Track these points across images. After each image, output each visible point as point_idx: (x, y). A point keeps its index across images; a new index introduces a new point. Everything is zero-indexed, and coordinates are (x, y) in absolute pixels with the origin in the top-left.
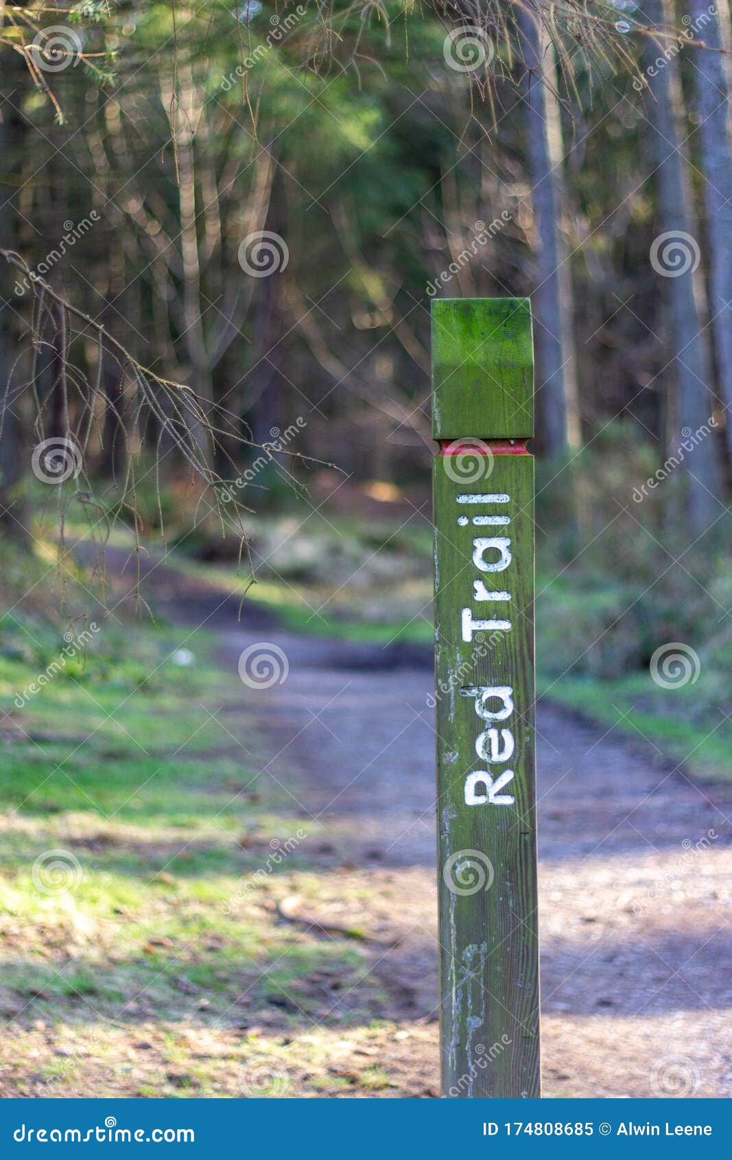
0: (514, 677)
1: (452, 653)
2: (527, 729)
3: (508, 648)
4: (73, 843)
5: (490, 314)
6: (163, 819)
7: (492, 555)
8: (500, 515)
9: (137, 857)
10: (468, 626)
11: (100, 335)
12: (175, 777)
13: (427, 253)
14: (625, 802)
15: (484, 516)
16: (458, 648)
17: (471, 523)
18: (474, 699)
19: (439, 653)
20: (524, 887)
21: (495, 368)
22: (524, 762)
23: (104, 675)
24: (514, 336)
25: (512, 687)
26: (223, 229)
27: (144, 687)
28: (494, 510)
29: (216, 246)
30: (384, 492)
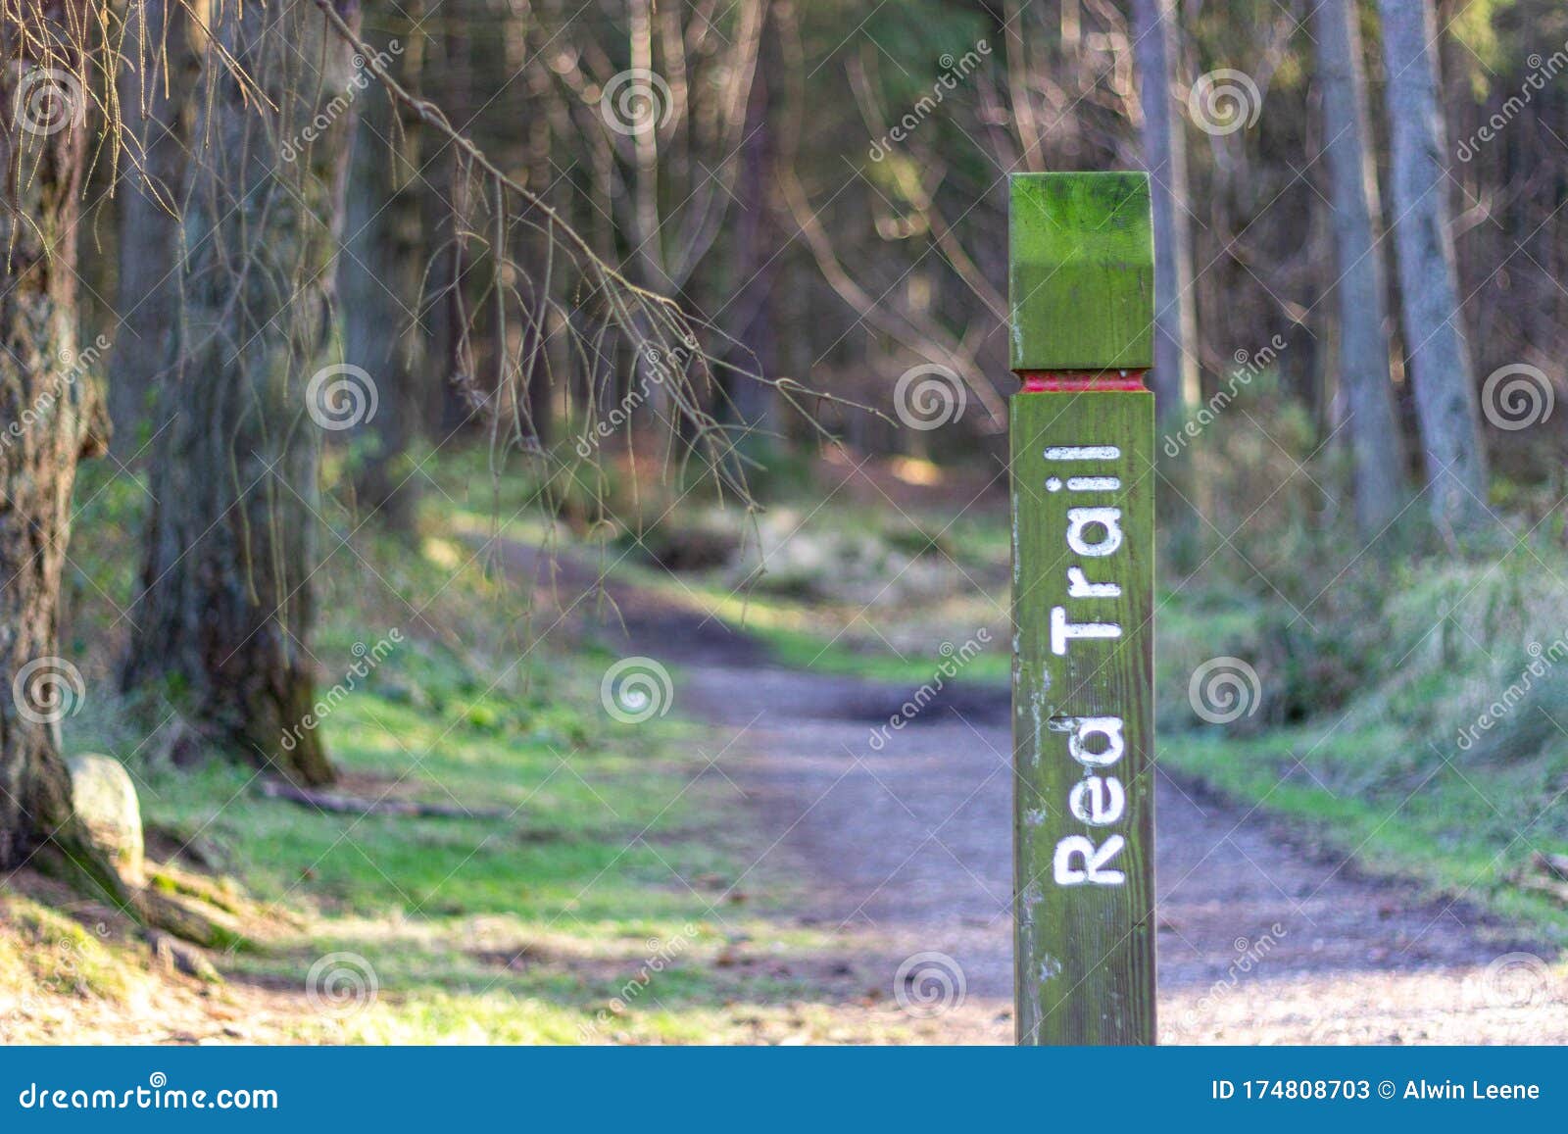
0: (1125, 705)
1: (1037, 671)
2: (1143, 778)
3: (1116, 663)
4: (485, 958)
5: (1092, 193)
6: (612, 927)
7: (1095, 533)
8: (1106, 476)
9: (570, 978)
10: (1061, 633)
11: (550, 222)
12: (625, 868)
13: (984, 130)
14: (1267, 908)
15: (1083, 477)
16: (1045, 663)
17: (1065, 488)
18: (1067, 735)
19: (1020, 669)
20: (1138, 1001)
21: (1100, 269)
22: (1139, 824)
23: (524, 725)
24: (1125, 225)
25: (1122, 719)
26: (691, 97)
27: (579, 741)
28: (1098, 469)
29: (681, 120)
30: (917, 471)
